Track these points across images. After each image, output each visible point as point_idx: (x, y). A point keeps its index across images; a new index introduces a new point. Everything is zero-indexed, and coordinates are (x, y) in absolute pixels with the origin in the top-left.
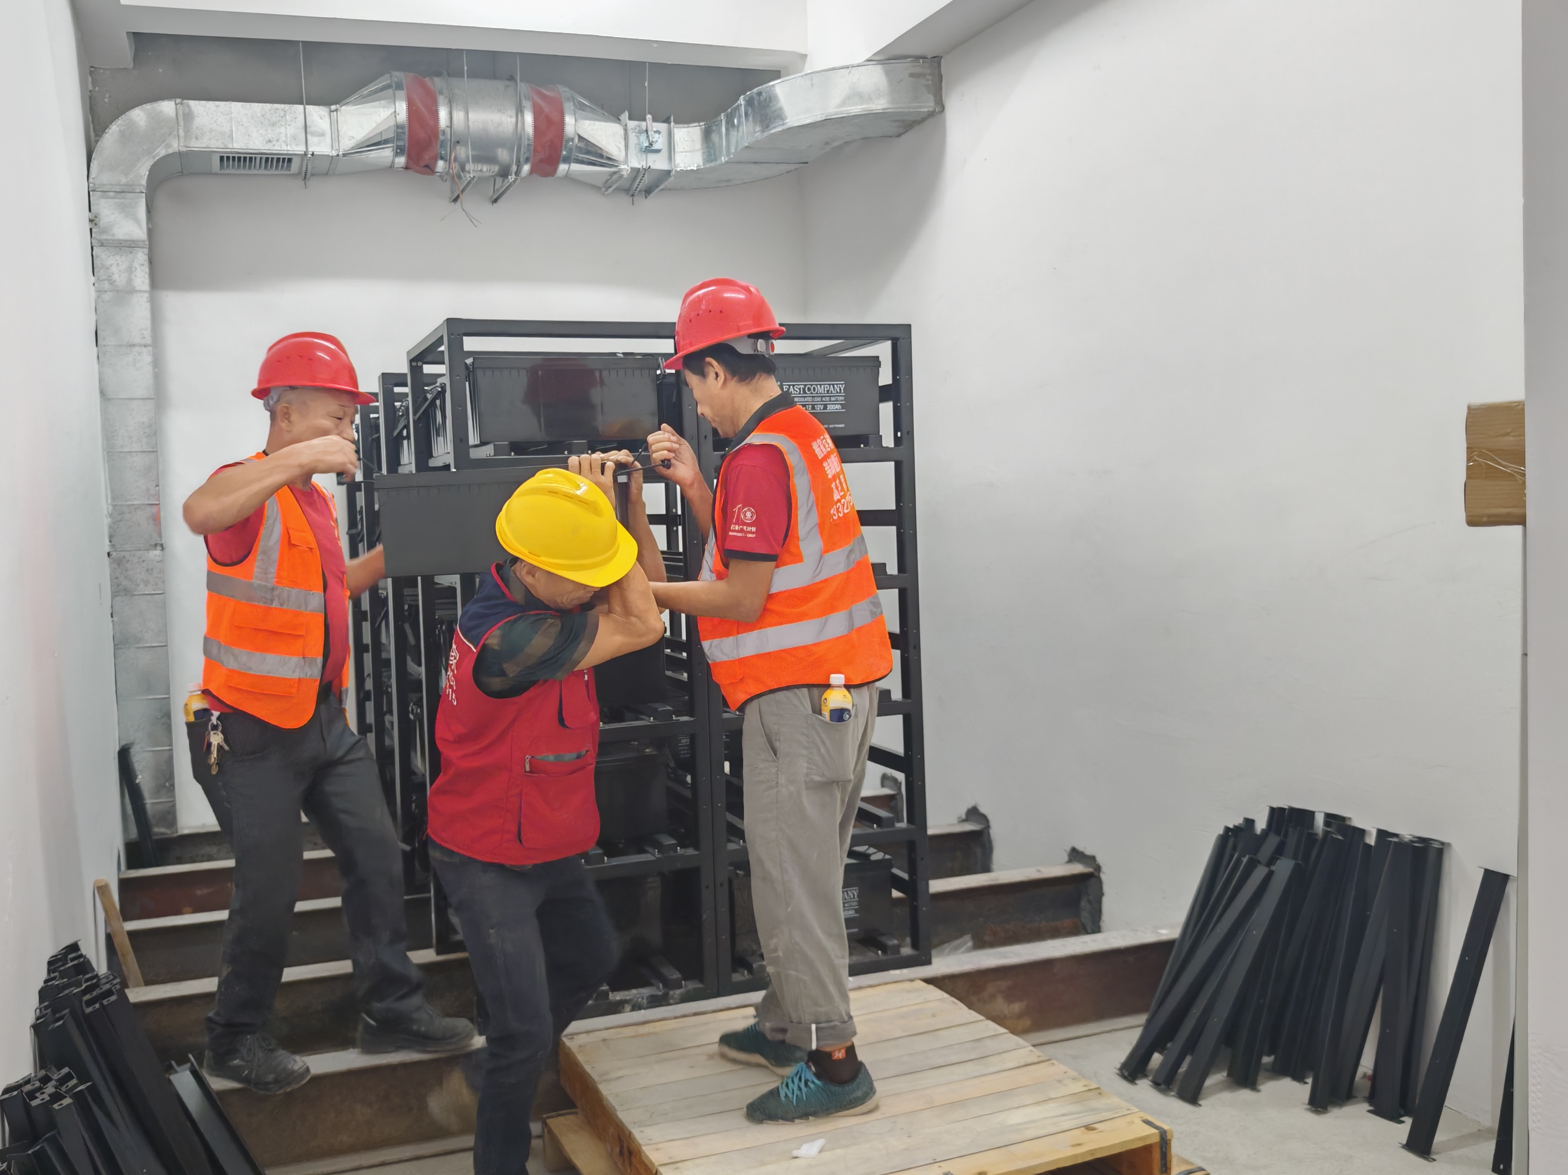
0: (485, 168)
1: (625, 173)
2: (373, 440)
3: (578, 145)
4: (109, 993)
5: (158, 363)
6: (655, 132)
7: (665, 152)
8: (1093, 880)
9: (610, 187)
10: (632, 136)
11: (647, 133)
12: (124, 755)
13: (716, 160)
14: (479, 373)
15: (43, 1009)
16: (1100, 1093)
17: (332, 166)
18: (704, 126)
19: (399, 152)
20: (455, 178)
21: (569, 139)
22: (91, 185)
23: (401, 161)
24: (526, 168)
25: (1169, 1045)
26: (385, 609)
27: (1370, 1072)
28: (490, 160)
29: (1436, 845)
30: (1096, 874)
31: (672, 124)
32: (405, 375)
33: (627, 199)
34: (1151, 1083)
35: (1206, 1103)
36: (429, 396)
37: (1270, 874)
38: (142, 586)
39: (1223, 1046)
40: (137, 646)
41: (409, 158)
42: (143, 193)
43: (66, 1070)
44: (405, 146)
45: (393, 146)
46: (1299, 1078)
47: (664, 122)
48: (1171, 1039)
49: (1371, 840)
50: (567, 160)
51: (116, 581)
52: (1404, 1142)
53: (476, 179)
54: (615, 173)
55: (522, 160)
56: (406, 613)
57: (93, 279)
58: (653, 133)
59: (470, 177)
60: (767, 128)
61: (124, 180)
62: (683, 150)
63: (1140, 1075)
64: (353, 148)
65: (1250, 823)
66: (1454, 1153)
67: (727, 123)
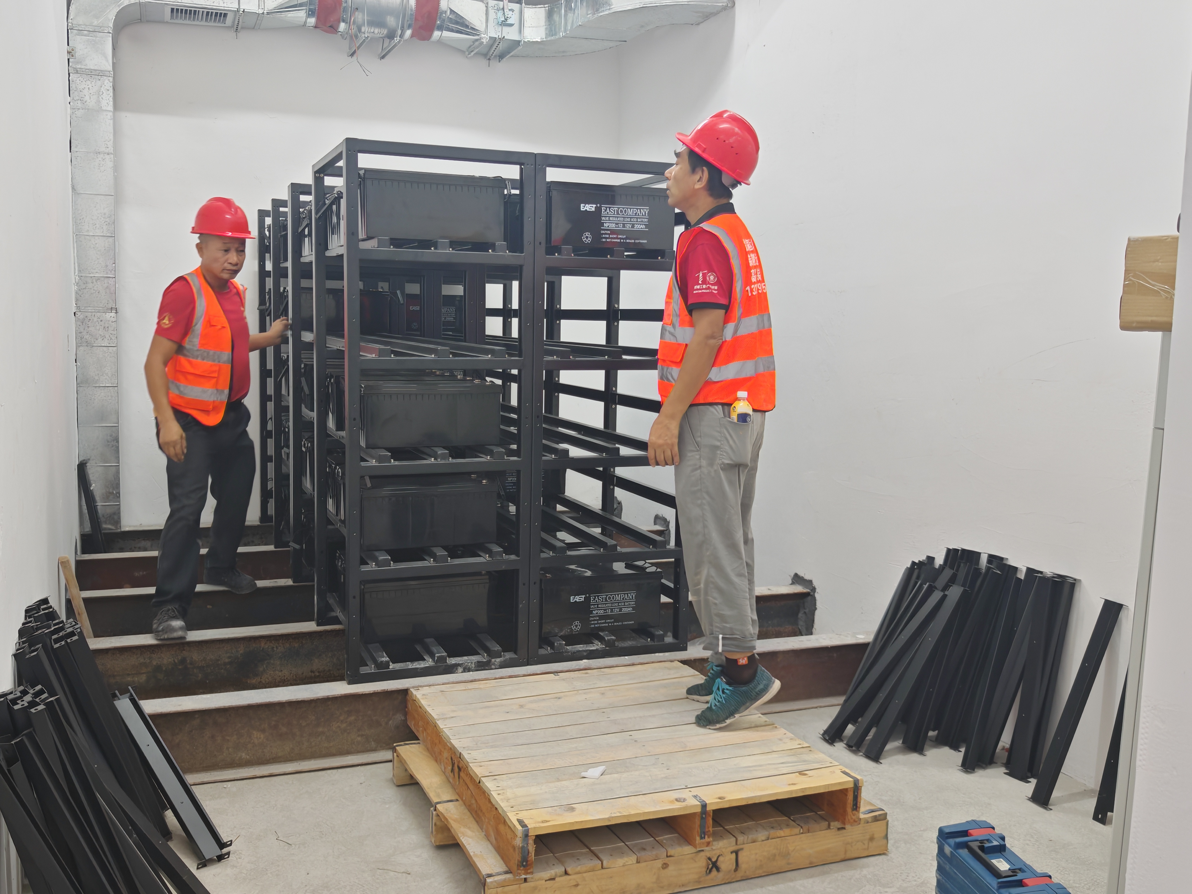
0: (376, 31)
1: (484, 41)
2: (281, 236)
3: (450, 17)
4: (72, 634)
5: (117, 168)
6: (509, 10)
7: (516, 26)
8: (809, 598)
9: (472, 52)
10: (491, 12)
11: (504, 11)
12: (82, 468)
13: (555, 34)
14: (368, 183)
15: (21, 643)
16: (811, 751)
17: (258, 21)
18: (547, 8)
19: (311, 13)
20: (353, 37)
21: (443, 11)
22: (70, 24)
23: (312, 21)
24: (408, 33)
25: (860, 720)
26: (286, 367)
27: (1008, 746)
28: (380, 24)
29: (1071, 581)
30: (812, 593)
31: (523, 4)
32: (310, 185)
33: (484, 62)
34: (845, 746)
35: (886, 762)
36: (327, 202)
37: (944, 597)
38: (100, 340)
39: (900, 722)
40: (94, 385)
41: (318, 19)
42: (110, 33)
43: (39, 687)
44: (315, 9)
45: (306, 9)
46: (955, 747)
47: (517, 3)
48: (862, 715)
49: (1022, 576)
50: (440, 28)
51: (79, 335)
52: (1030, 796)
53: (369, 39)
54: (477, 40)
55: (406, 26)
56: (303, 371)
57: (69, 99)
58: (508, 10)
59: (365, 36)
60: (597, 11)
61: (96, 23)
62: (531, 26)
63: (837, 740)
64: (274, 9)
65: (931, 559)
66: (1066, 805)
67: (566, 7)
